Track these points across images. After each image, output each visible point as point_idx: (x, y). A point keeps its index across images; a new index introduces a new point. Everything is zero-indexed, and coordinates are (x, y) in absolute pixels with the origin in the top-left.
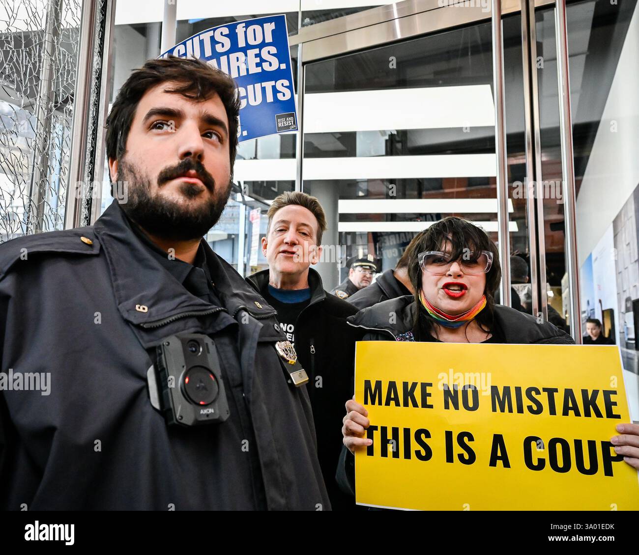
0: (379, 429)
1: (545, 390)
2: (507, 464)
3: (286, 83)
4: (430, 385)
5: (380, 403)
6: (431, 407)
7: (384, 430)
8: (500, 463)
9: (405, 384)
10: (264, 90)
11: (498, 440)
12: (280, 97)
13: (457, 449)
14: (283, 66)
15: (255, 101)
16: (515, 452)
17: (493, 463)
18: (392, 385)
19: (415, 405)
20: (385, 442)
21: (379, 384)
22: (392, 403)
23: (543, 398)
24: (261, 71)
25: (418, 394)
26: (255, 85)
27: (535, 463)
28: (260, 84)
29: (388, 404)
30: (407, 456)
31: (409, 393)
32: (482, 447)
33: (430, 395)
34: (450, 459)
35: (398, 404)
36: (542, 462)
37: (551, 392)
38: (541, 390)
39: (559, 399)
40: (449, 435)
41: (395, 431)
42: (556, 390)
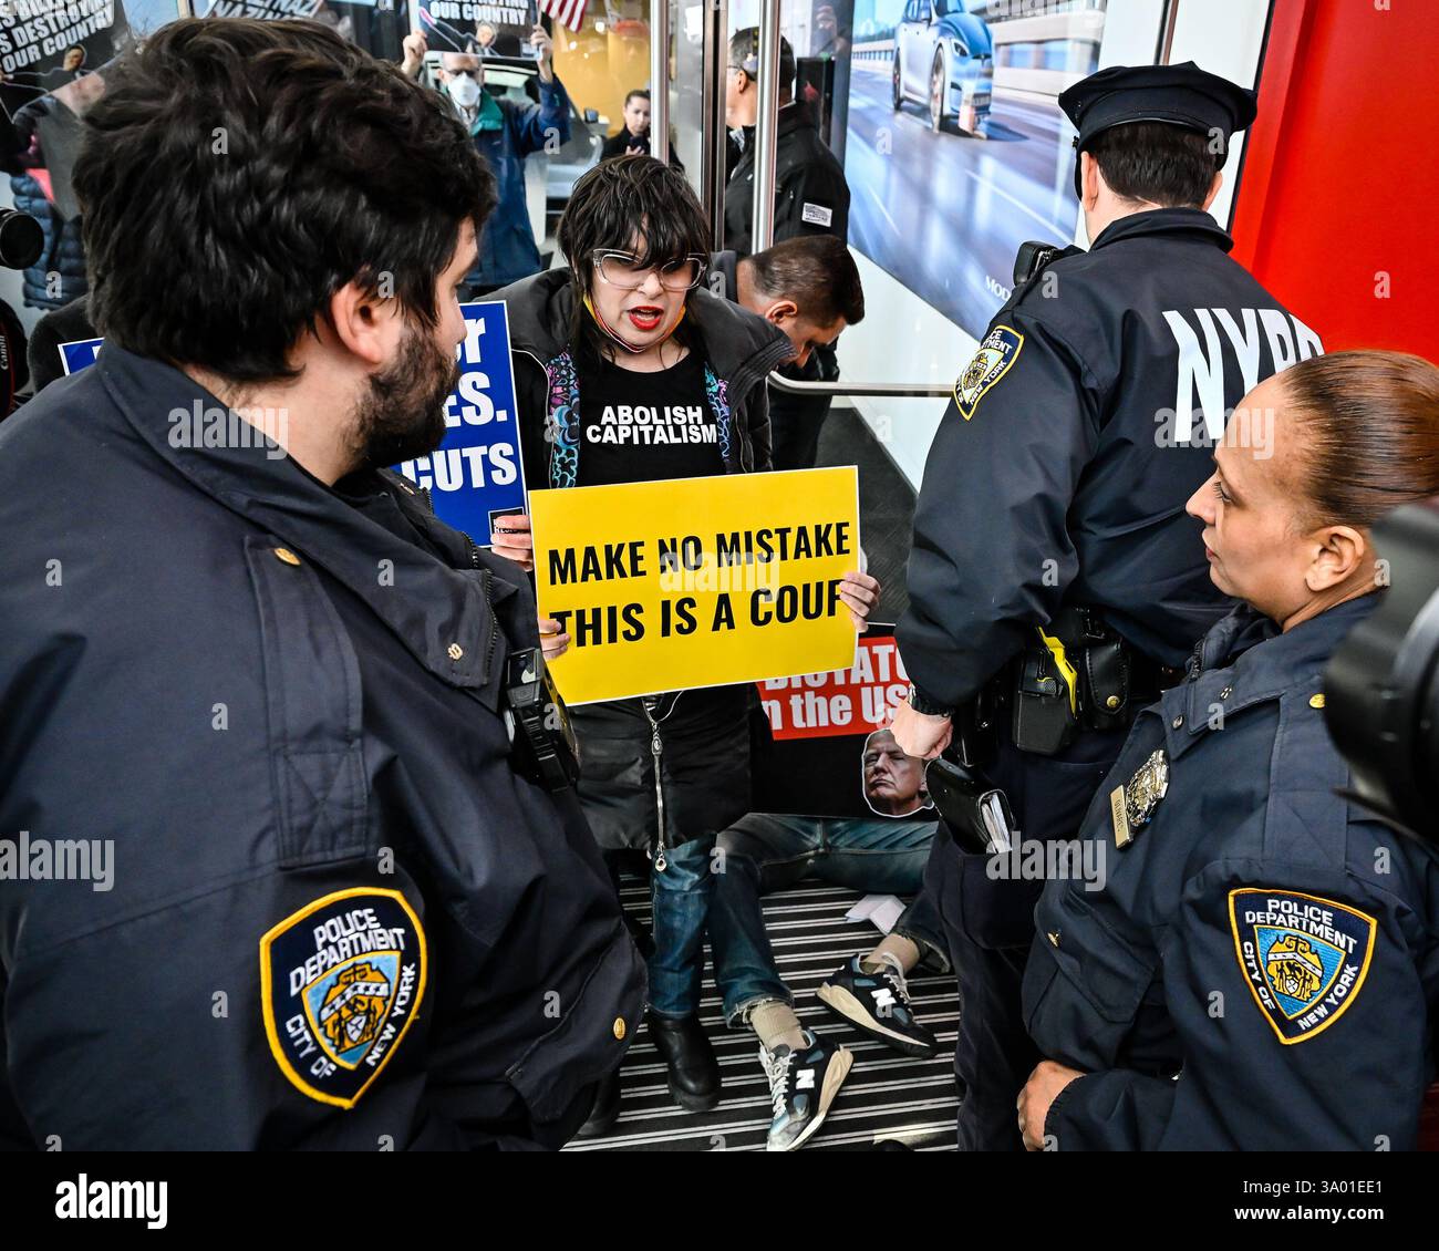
0: (574, 614)
1: (777, 531)
2: (731, 626)
3: (508, 449)
4: (641, 544)
5: (574, 580)
6: (644, 573)
7: (581, 614)
8: (724, 625)
9: (608, 548)
10: (466, 462)
11: (724, 600)
12: (497, 477)
13: (675, 619)
14: (502, 416)
15: (450, 482)
16: (741, 610)
17: (716, 627)
18: (590, 552)
19: (623, 574)
20: (581, 627)
21: (570, 553)
22: (592, 576)
23: (775, 542)
24: (459, 425)
25: (625, 559)
26: (449, 452)
27: (761, 617)
28: (458, 451)
29: (585, 579)
30: (613, 639)
31: (613, 560)
32: (704, 613)
33: (641, 558)
34: (666, 632)
35: (599, 577)
36: (768, 616)
37: (783, 532)
38: (773, 532)
39: (792, 539)
40: (666, 605)
41: (597, 612)
42: (788, 530)
